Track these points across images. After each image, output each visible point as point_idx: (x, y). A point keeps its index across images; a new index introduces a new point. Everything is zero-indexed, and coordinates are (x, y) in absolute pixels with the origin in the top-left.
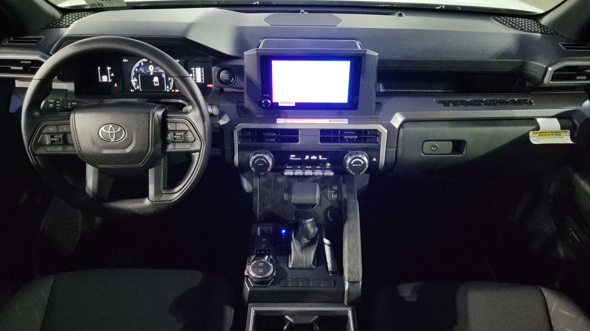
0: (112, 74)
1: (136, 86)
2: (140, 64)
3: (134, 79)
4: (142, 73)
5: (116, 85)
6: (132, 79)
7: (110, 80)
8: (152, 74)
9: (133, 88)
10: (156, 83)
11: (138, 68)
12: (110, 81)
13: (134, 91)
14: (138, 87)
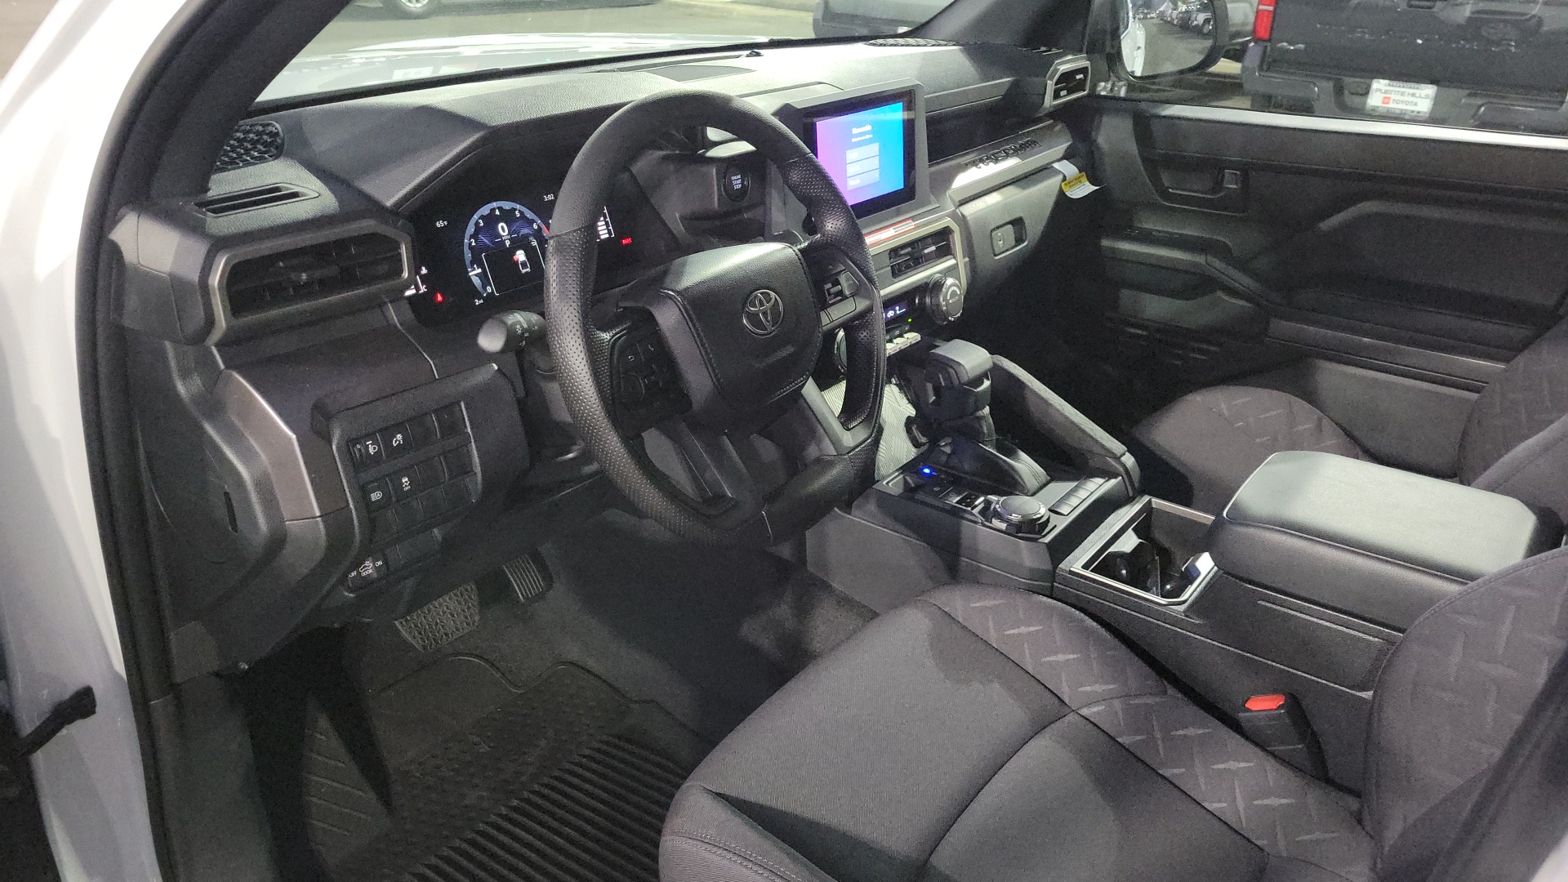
0: (423, 268)
1: (484, 287)
2: (477, 223)
3: (474, 269)
4: (485, 248)
5: (440, 298)
6: (471, 271)
7: (423, 289)
8: (508, 243)
9: (480, 296)
10: (524, 265)
11: (474, 236)
12: (422, 291)
13: (482, 301)
14: (489, 289)
